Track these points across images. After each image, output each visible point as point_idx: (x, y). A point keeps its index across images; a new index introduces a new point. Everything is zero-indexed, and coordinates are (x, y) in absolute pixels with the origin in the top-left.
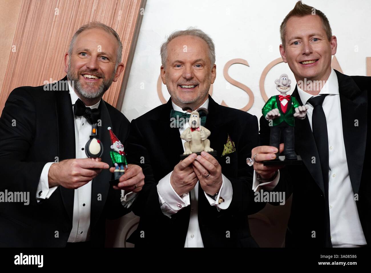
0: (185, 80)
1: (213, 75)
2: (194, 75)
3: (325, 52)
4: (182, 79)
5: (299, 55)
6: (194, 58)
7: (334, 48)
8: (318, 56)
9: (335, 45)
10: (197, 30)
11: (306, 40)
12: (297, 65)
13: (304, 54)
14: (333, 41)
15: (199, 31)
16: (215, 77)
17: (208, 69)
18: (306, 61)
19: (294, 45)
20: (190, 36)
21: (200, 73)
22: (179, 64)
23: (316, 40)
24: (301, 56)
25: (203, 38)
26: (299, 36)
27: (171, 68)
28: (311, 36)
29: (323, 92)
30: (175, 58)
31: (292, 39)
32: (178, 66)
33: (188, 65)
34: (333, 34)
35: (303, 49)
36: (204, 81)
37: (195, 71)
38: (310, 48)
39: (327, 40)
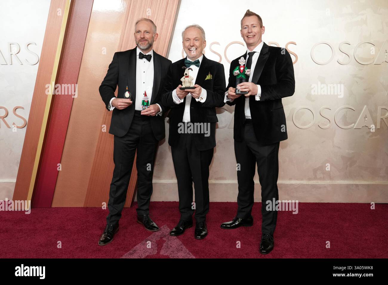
0: (191, 47)
1: (204, 45)
2: (195, 44)
3: (258, 32)
4: (189, 46)
5: (247, 33)
6: (194, 37)
7: (263, 31)
8: (255, 34)
9: (264, 30)
10: (196, 25)
11: (250, 26)
12: (246, 38)
13: (249, 32)
14: (263, 28)
15: (198, 25)
16: (205, 46)
17: (201, 42)
18: (249, 36)
19: (245, 29)
20: (193, 28)
21: (197, 43)
22: (188, 39)
23: (254, 27)
24: (248, 33)
25: (199, 28)
26: (247, 25)
27: (185, 41)
28: (252, 25)
29: (254, 50)
30: (186, 37)
31: (244, 26)
32: (188, 41)
33: (192, 40)
34: (263, 25)
35: (249, 30)
36: (199, 47)
37: (195, 42)
38: (252, 30)
39: (260, 27)
